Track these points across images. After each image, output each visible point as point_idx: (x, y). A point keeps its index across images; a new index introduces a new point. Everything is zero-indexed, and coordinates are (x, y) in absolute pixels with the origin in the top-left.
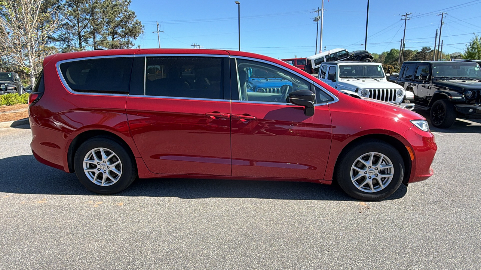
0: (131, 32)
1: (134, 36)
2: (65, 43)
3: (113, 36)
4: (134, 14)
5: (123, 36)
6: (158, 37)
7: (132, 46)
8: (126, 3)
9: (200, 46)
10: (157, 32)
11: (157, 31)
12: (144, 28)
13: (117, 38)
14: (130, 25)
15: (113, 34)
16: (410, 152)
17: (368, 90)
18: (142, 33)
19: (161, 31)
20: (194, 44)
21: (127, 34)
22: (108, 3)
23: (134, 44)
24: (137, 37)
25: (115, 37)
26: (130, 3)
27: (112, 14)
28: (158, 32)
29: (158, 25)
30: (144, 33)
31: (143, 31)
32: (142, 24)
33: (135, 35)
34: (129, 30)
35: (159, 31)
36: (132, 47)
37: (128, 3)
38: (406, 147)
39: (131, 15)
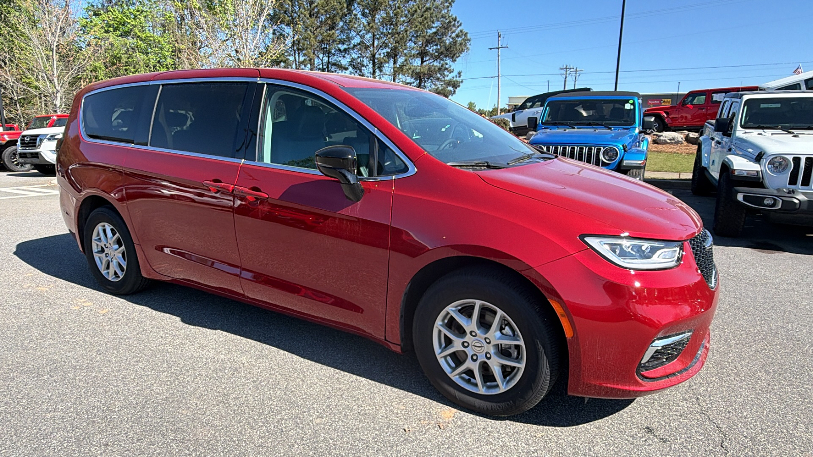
0: (447, 50)
1: (453, 57)
2: (356, 72)
3: (422, 59)
4: (455, 20)
5: (436, 58)
6: (498, 56)
7: (450, 73)
8: (447, 4)
9: (578, 70)
10: (496, 48)
11: (497, 46)
12: (470, 43)
13: (428, 61)
14: (448, 41)
15: (422, 55)
16: (562, 316)
17: (790, 158)
18: (466, 51)
19: (503, 46)
20: (565, 66)
21: (442, 53)
22: (417, 7)
23: (453, 70)
24: (457, 57)
25: (425, 59)
26: (453, 4)
27: (421, 23)
28: (498, 49)
29: (499, 36)
30: (469, 51)
31: (468, 48)
32: (469, 36)
33: (454, 55)
34: (445, 48)
35: (500, 46)
36: (450, 75)
37: (450, 4)
38: (548, 299)
39: (450, 22)
